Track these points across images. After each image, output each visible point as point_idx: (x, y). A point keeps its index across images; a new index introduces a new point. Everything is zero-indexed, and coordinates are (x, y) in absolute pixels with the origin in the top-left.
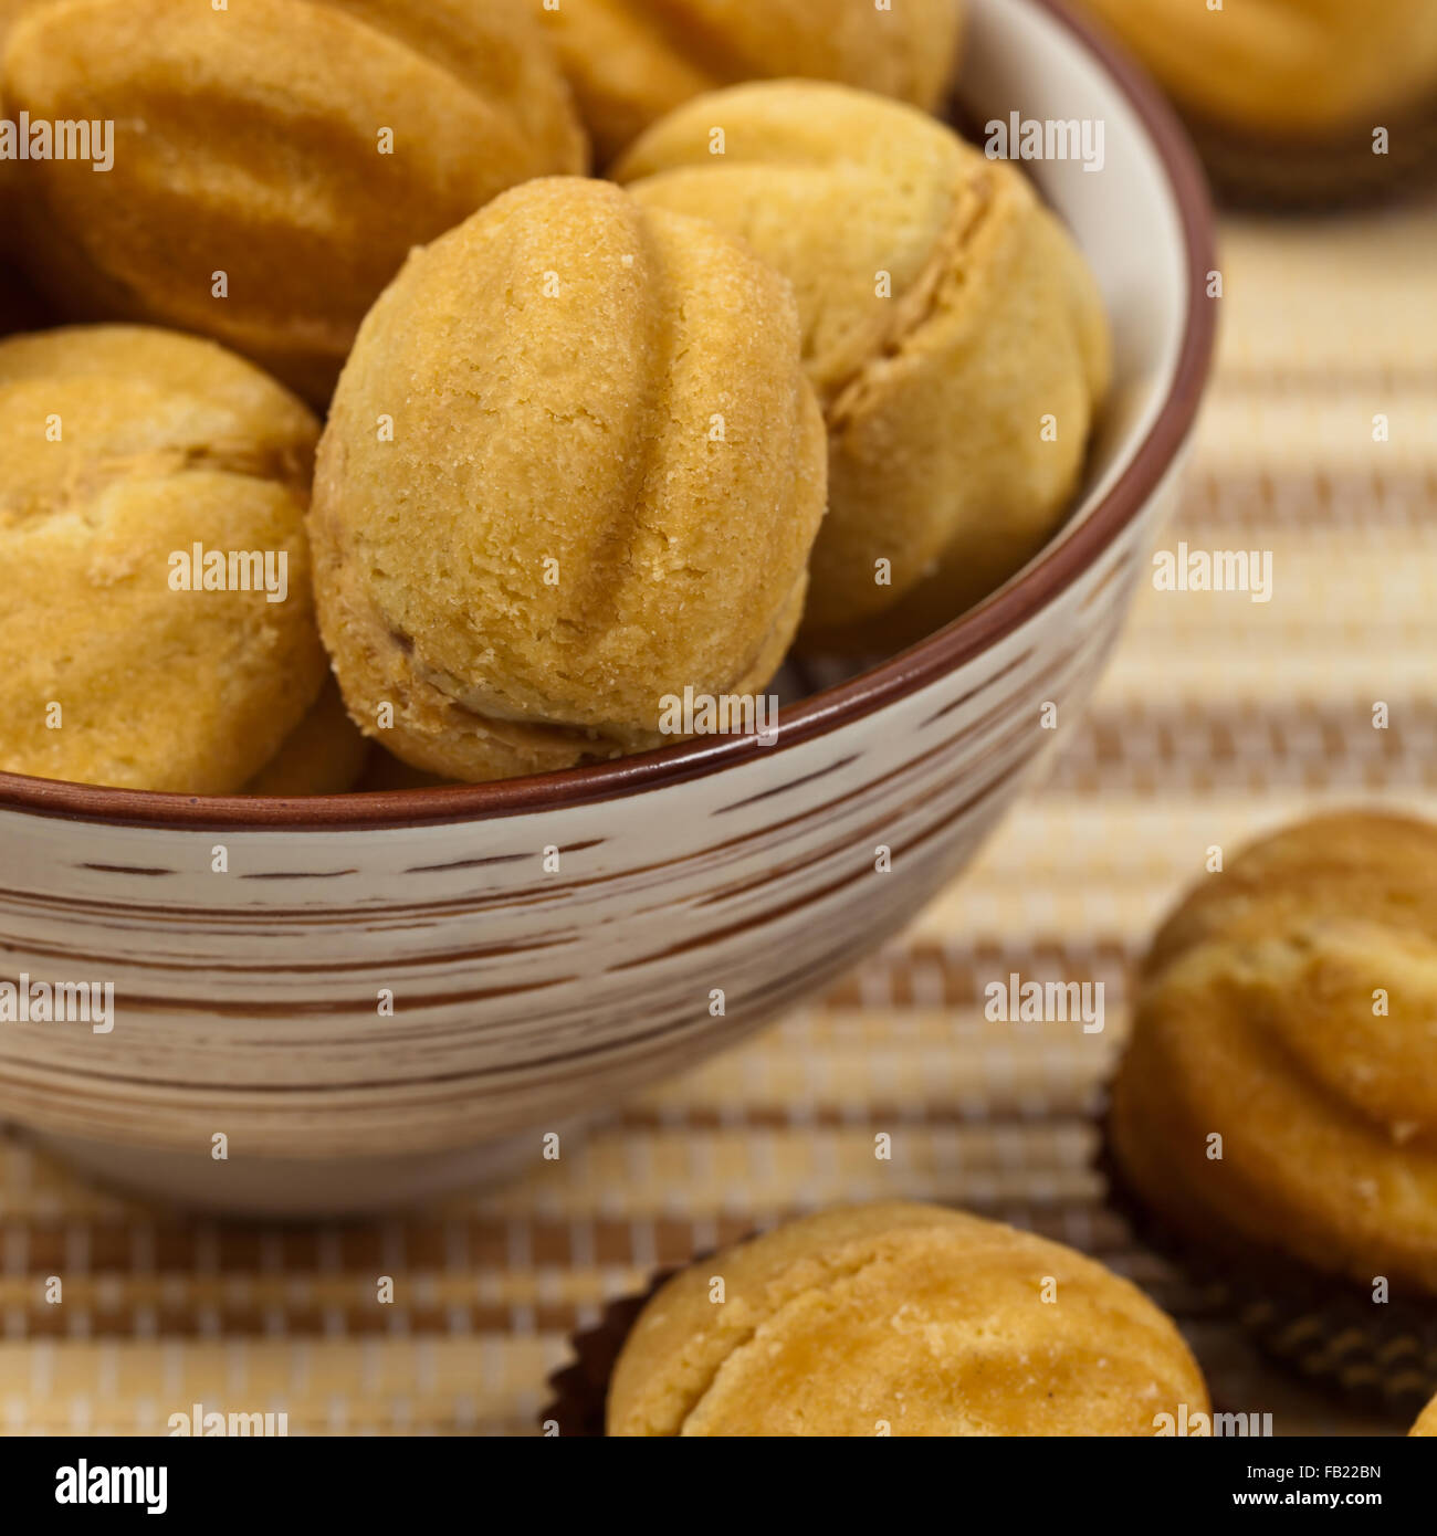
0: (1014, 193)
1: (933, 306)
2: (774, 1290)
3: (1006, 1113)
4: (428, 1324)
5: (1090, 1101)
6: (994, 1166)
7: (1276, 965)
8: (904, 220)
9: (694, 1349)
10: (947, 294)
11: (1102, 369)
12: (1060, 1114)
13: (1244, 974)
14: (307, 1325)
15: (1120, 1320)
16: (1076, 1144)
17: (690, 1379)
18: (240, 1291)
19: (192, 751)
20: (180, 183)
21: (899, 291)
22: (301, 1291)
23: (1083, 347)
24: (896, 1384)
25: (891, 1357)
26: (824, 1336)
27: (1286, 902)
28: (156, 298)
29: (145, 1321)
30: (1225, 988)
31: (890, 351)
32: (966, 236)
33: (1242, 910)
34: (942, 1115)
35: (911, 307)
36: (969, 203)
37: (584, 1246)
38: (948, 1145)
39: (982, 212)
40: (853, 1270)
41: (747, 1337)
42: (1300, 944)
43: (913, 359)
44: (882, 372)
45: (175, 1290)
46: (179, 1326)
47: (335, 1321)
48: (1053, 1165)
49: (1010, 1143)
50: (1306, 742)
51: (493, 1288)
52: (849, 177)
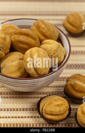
0: (61, 46)
1: (57, 52)
2: (48, 100)
3: (60, 87)
4: (31, 98)
5: (64, 86)
6: (59, 90)
7: (73, 83)
8: (55, 48)
9: (44, 103)
10: (57, 51)
11: (65, 54)
12: (62, 87)
13: (71, 83)
14: (25, 98)
15: (65, 102)
16: (63, 88)
17: (44, 105)
18: (22, 96)
19: (20, 74)
20: (20, 45)
21: (55, 51)
22: (25, 96)
23: (64, 53)
24: (54, 105)
25: (53, 104)
26: (50, 103)
27: (73, 79)
28: (19, 50)
29: (18, 97)
30: (70, 84)
31: (54, 54)
32: (58, 48)
33: (71, 80)
34: (57, 87)
35: (55, 52)
36: (59, 46)
37: (39, 94)
38: (57, 88)
39: (59, 47)
40: (52, 99)
41: (47, 103)
42: (74, 82)
43: (55, 54)
44: (54, 55)
45: (19, 96)
46: (19, 98)
47: (27, 97)
48: (62, 90)
49: (60, 88)
50: (75, 66)
51: (35, 96)
52: (53, 45)
